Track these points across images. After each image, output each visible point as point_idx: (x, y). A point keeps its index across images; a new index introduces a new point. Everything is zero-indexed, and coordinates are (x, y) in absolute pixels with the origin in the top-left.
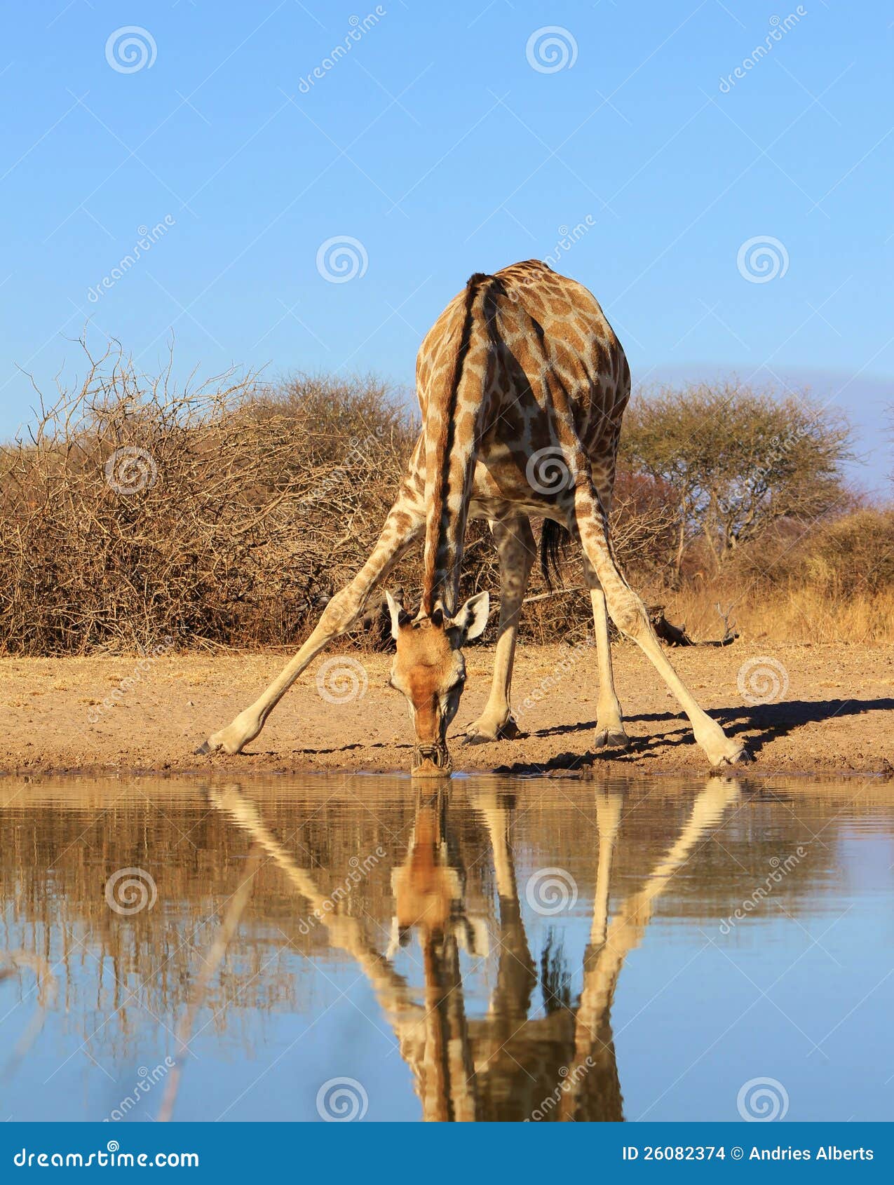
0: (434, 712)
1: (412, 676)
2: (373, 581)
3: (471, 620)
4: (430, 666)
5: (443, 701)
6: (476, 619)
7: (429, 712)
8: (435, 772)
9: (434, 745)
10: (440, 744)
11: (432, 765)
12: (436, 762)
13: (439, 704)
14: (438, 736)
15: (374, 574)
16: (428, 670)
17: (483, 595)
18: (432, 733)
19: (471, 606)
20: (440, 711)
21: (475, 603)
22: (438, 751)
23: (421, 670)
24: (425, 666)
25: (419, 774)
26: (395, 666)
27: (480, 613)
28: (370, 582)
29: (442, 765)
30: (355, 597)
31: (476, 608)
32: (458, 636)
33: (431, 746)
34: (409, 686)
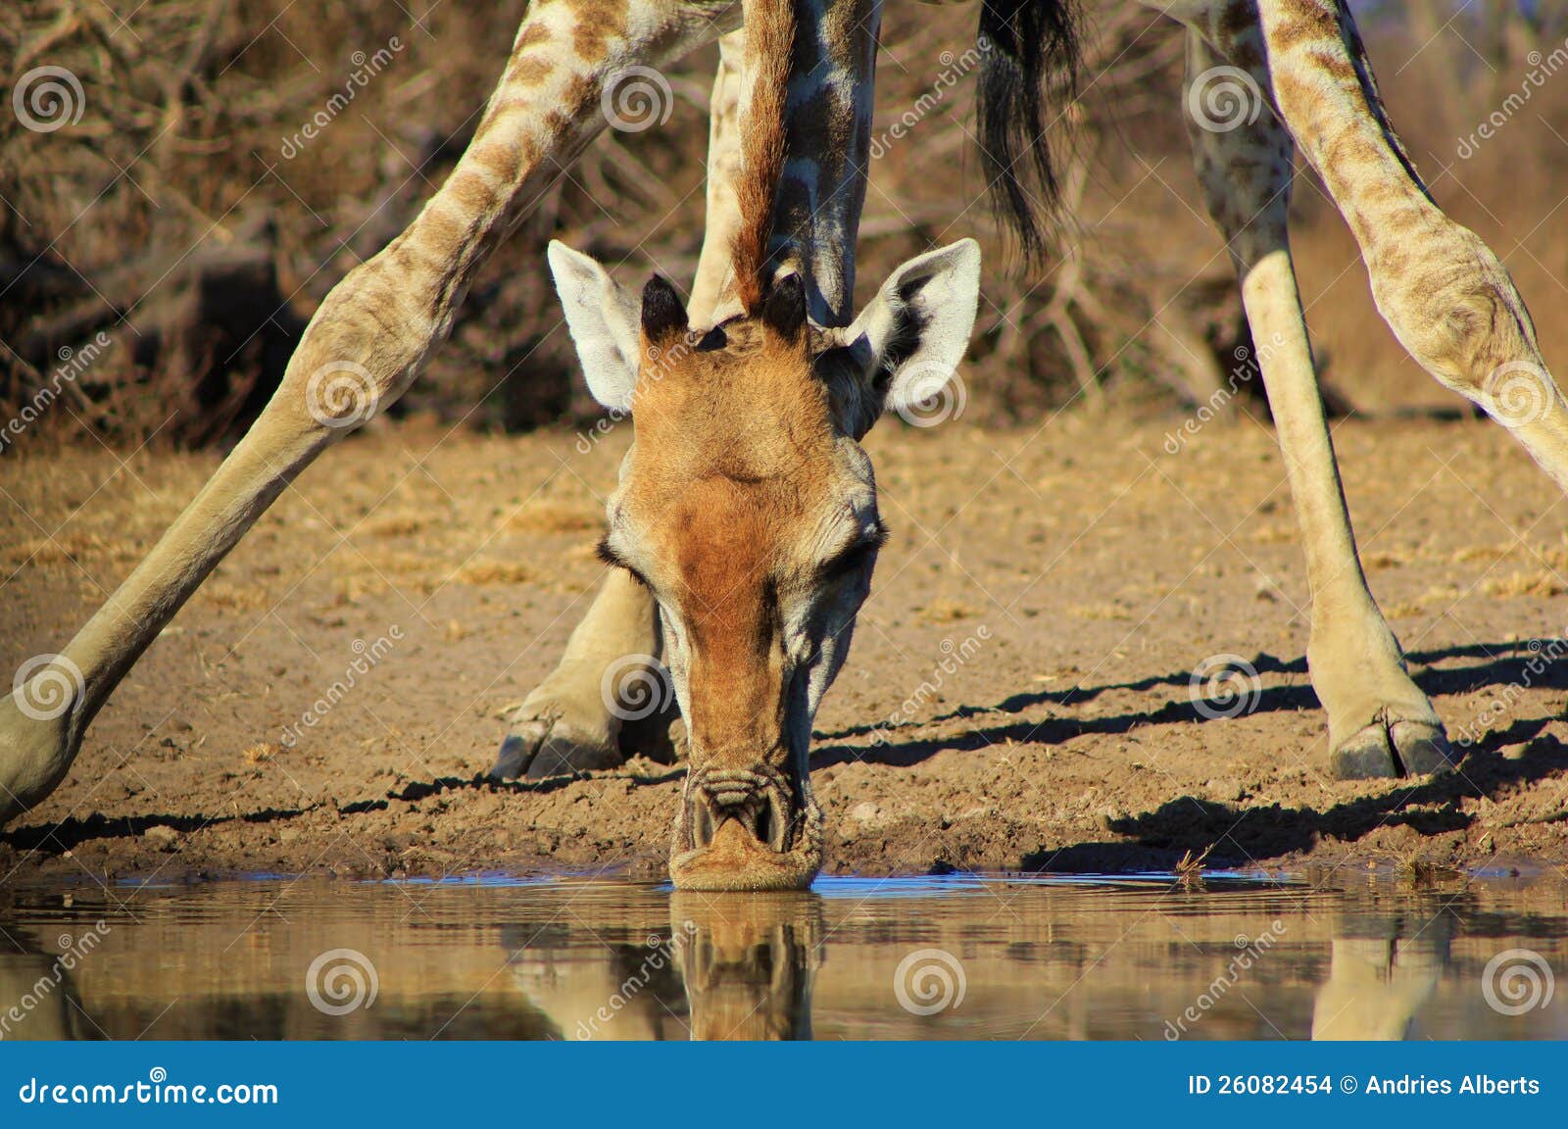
0: (763, 649)
1: (686, 520)
2: (487, 223)
3: (908, 336)
4: (755, 481)
5: (795, 612)
6: (926, 336)
7: (745, 647)
8: (760, 867)
9: (757, 770)
10: (780, 769)
11: (748, 845)
12: (763, 832)
13: (781, 625)
14: (773, 734)
15: (490, 200)
16: (744, 497)
17: (957, 253)
18: (752, 727)
19: (909, 289)
20: (784, 649)
21: (926, 279)
22: (772, 792)
23: (721, 497)
24: (733, 478)
25: (702, 880)
26: (624, 487)
27: (941, 315)
28: (475, 229)
29: (788, 845)
30: (422, 280)
31: (929, 295)
32: (854, 390)
33: (747, 774)
34: (673, 557)
